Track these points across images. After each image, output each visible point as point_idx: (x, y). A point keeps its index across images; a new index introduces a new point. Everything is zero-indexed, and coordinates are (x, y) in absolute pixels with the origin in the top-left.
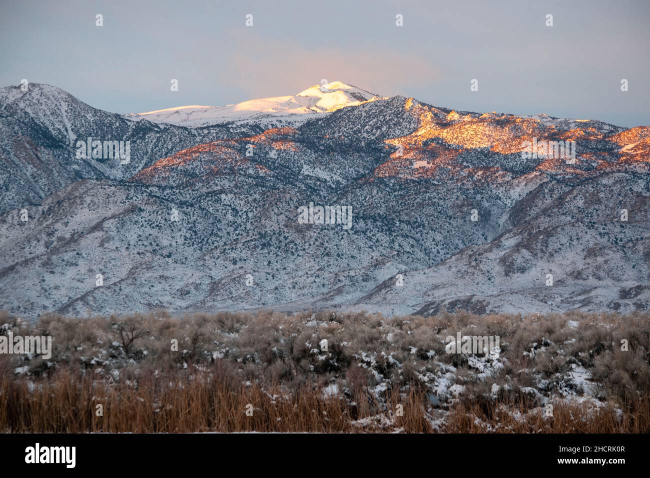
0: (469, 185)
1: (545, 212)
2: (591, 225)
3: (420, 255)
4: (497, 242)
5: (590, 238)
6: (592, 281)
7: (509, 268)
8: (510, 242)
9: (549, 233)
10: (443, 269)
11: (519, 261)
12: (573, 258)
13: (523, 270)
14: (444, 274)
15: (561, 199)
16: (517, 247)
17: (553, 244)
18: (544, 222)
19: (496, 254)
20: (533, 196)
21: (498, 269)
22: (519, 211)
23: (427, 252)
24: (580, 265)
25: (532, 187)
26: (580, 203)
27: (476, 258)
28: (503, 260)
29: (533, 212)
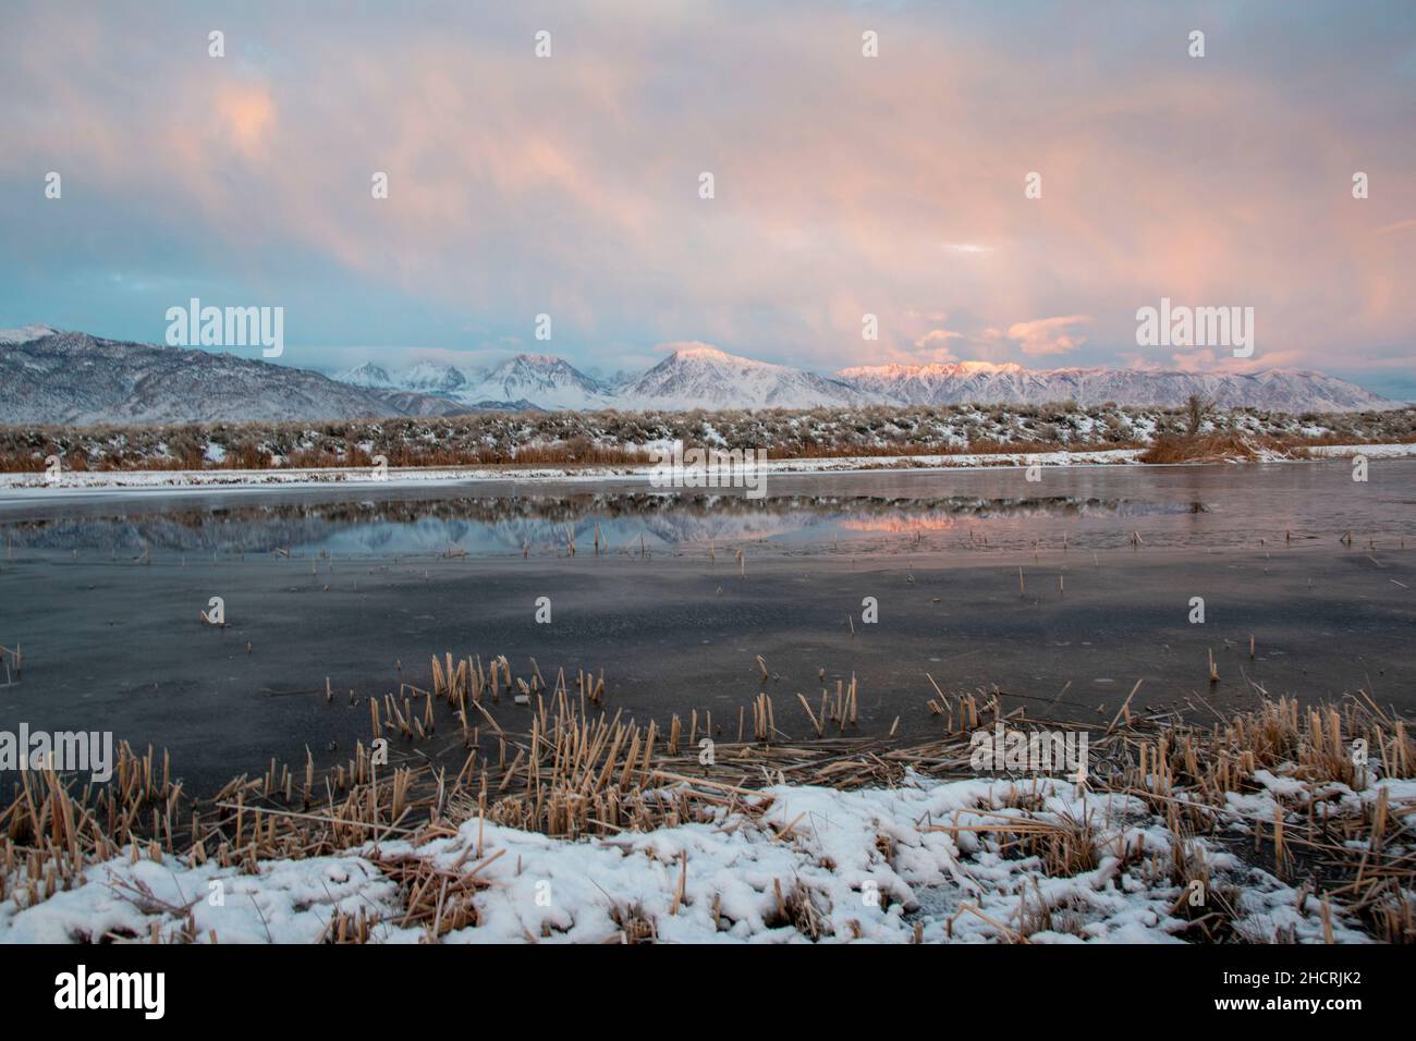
0: (113, 374)
1: (152, 386)
2: (173, 393)
3: (89, 405)
4: (128, 400)
5: (173, 398)
6: (174, 417)
7: (134, 411)
8: (134, 400)
9: (153, 396)
10: (101, 413)
11: (139, 408)
12: (165, 407)
13: (141, 413)
14: (102, 415)
15: (159, 382)
16: (138, 403)
17: (155, 400)
18: (151, 391)
19: (129, 405)
20: (145, 380)
21: (129, 412)
22: (139, 386)
23: (93, 404)
24: (168, 410)
25: (145, 375)
26: (168, 382)
27: (117, 407)
28: (131, 408)
29: (146, 386)
